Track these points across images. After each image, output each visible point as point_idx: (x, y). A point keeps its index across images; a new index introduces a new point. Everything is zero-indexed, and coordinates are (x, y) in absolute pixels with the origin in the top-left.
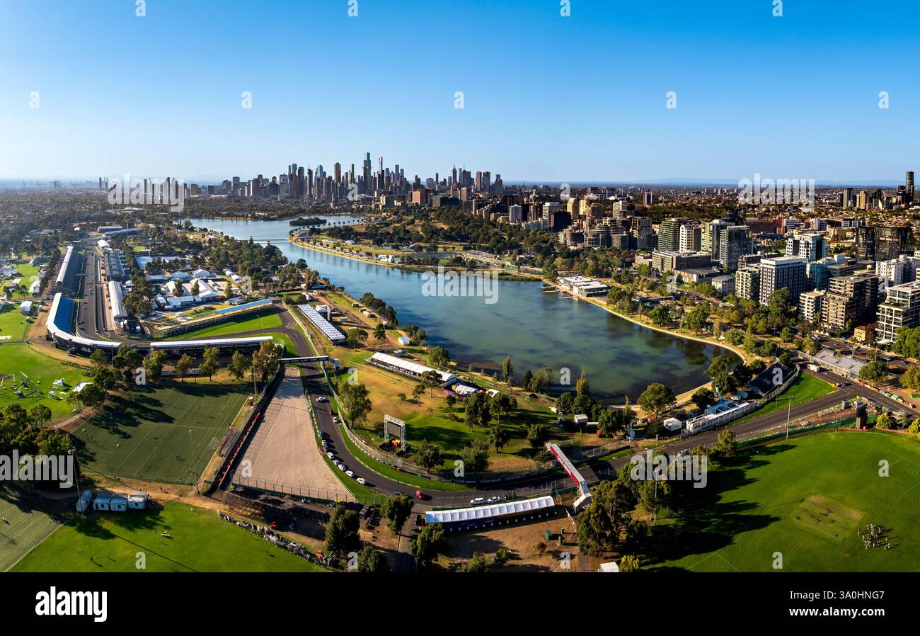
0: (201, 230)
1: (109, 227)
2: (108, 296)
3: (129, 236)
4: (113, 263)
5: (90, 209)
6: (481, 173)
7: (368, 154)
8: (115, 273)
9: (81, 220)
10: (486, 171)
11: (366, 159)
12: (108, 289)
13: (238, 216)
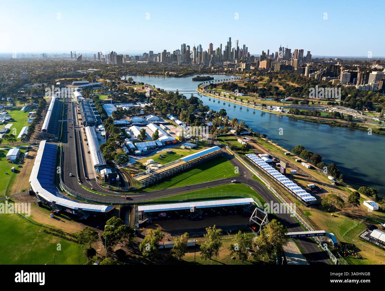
0: (140, 83)
1: (80, 82)
2: (86, 140)
3: (94, 88)
4: (87, 110)
5: (66, 70)
6: (297, 50)
7: (230, 38)
8: (90, 119)
9: (60, 77)
10: (300, 49)
11: (229, 41)
12: (85, 133)
13: (159, 74)
